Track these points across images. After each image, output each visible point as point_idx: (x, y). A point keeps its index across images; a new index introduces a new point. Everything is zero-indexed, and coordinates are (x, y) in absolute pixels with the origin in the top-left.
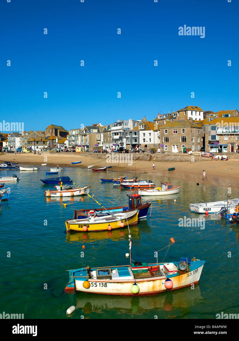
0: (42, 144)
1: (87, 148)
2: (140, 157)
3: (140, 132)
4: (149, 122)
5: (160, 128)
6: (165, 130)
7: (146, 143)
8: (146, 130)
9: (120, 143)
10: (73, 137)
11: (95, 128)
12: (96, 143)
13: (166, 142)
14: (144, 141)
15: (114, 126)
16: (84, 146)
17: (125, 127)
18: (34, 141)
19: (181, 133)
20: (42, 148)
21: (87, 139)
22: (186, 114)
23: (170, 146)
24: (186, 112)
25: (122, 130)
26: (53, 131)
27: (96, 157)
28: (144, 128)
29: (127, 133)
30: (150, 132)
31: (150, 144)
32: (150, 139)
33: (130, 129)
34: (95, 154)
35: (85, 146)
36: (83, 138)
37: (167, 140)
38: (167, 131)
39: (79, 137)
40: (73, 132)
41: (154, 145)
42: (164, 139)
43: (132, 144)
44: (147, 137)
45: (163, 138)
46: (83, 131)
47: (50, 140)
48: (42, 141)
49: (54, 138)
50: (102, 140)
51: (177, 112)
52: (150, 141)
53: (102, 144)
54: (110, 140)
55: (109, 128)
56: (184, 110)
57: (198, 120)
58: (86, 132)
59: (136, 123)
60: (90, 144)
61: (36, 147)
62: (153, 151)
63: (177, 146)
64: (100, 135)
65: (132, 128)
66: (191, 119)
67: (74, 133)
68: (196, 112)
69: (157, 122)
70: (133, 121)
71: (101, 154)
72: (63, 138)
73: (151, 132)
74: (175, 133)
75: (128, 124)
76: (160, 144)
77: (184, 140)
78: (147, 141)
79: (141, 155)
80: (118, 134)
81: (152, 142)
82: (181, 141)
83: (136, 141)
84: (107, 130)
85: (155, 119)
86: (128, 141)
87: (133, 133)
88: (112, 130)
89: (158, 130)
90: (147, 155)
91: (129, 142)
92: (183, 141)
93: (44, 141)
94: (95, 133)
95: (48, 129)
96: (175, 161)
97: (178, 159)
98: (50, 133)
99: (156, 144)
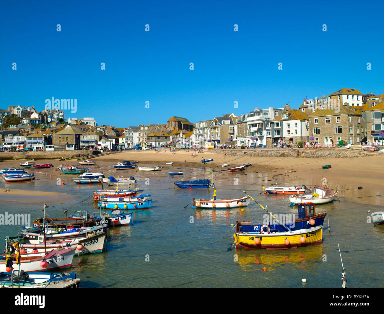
0: (164, 140)
1: (217, 143)
2: (284, 153)
3: (284, 122)
4: (294, 109)
5: (309, 116)
6: (315, 119)
7: (291, 136)
8: (291, 119)
9: (259, 136)
10: (200, 130)
11: (227, 119)
12: (228, 137)
13: (316, 133)
14: (289, 134)
15: (251, 116)
16: (214, 141)
17: (265, 117)
18: (155, 136)
19: (336, 122)
20: (164, 144)
21: (218, 133)
22: (340, 98)
23: (321, 139)
24: (339, 97)
25: (261, 121)
26: (176, 124)
27: (230, 153)
28: (288, 118)
29: (267, 124)
30: (296, 122)
31: (297, 137)
32: (296, 131)
33: (271, 119)
34: (229, 150)
35: (216, 140)
36: (213, 132)
37: (317, 131)
38: (317, 120)
39: (208, 131)
40: (200, 124)
41: (302, 137)
42: (313, 131)
43: (273, 137)
44: (292, 129)
45: (312, 129)
46: (213, 123)
47: (173, 134)
48: (164, 135)
49: (178, 133)
50: (236, 133)
51: (329, 96)
52: (297, 133)
53: (235, 138)
54: (246, 133)
55: (245, 119)
56: (338, 93)
57: (355, 105)
58: (216, 125)
59: (278, 112)
60: (222, 138)
61: (157, 143)
62: (301, 145)
63: (331, 138)
64: (234, 128)
65: (273, 119)
66: (346, 104)
67: (202, 125)
68: (353, 96)
69: (304, 110)
70: (274, 109)
71: (236, 150)
72: (188, 132)
73: (298, 121)
74: (328, 123)
75: (268, 113)
76: (308, 136)
77: (339, 130)
78: (293, 134)
79: (285, 150)
80: (256, 126)
81: (299, 135)
82: (335, 133)
83: (278, 133)
84: (242, 121)
85: (300, 106)
86: (268, 133)
87: (275, 123)
88: (248, 120)
89: (306, 119)
90: (294, 150)
91: (270, 135)
92: (339, 132)
93: (166, 136)
94: (227, 125)
95: (170, 122)
96: (330, 157)
97: (333, 155)
98: (173, 126)
99: (304, 136)
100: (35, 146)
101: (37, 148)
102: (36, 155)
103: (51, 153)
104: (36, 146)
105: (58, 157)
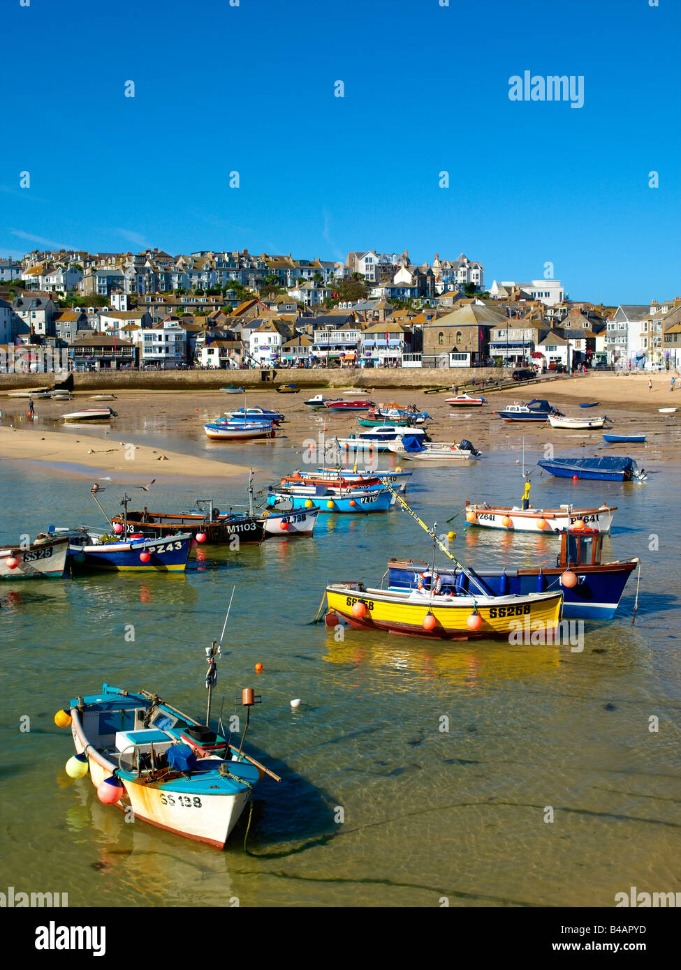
100: (380, 355)
101: (386, 359)
102: (379, 377)
103: (414, 373)
104: (384, 356)
105: (430, 384)
